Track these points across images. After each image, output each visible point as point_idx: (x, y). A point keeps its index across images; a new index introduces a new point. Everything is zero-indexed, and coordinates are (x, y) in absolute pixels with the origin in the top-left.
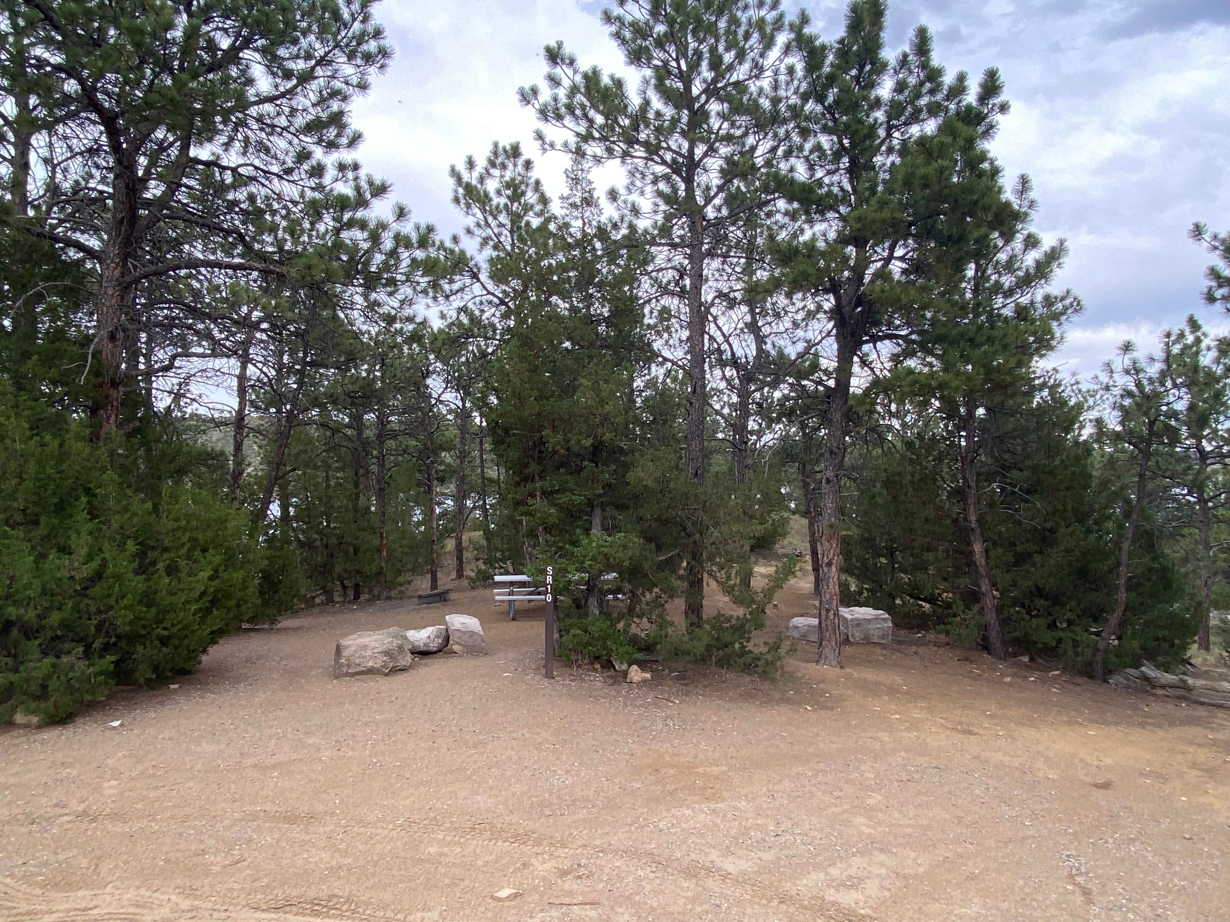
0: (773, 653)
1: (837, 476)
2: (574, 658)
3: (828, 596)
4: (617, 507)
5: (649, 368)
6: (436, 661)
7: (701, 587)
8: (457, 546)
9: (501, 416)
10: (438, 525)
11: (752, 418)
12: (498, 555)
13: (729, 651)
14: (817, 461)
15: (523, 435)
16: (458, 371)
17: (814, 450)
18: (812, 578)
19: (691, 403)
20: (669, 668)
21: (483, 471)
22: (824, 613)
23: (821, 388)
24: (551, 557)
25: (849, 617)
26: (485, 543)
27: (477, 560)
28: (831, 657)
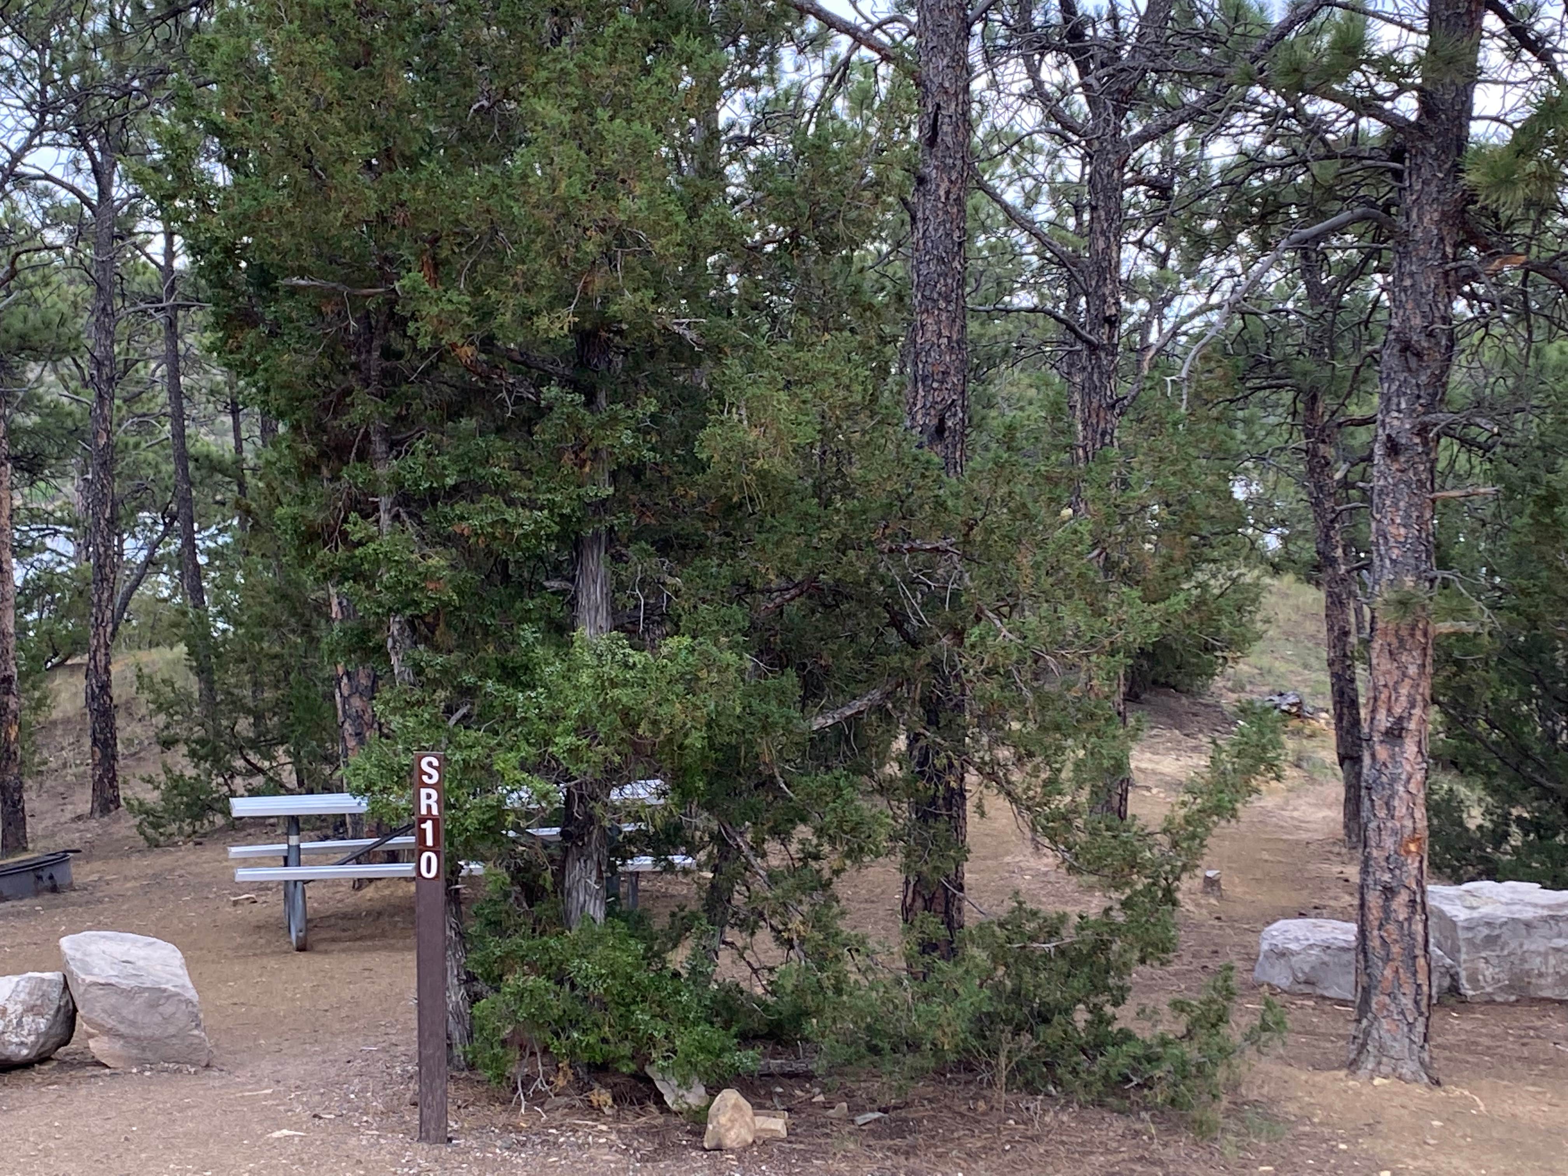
0: (1202, 1035)
1: (1422, 430)
2: (517, 1070)
3: (1389, 843)
4: (664, 547)
5: (772, 60)
6: (29, 1092)
7: (957, 824)
8: (92, 698)
9: (240, 223)
10: (23, 629)
11: (1134, 235)
12: (244, 726)
13: (1051, 1034)
14: (1357, 380)
15: (327, 295)
16: (83, 66)
17: (1345, 345)
18: (1336, 790)
19: (922, 181)
20: (849, 1096)
21: (179, 434)
22: (1374, 899)
23: (1372, 127)
24: (434, 725)
25: (1460, 914)
26: (193, 685)
27: (168, 744)
28: (1399, 1047)
